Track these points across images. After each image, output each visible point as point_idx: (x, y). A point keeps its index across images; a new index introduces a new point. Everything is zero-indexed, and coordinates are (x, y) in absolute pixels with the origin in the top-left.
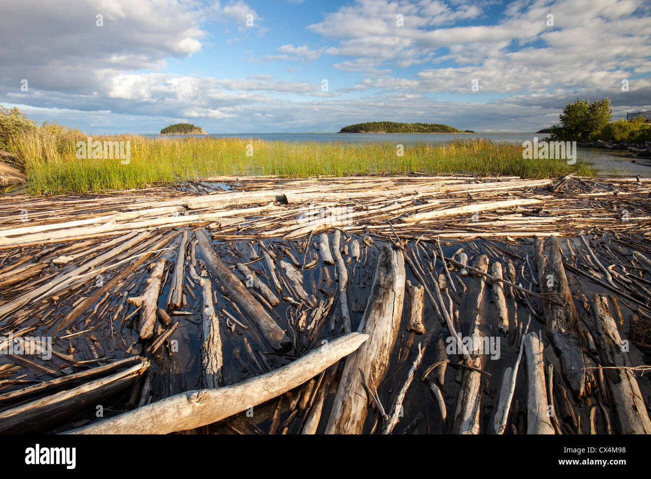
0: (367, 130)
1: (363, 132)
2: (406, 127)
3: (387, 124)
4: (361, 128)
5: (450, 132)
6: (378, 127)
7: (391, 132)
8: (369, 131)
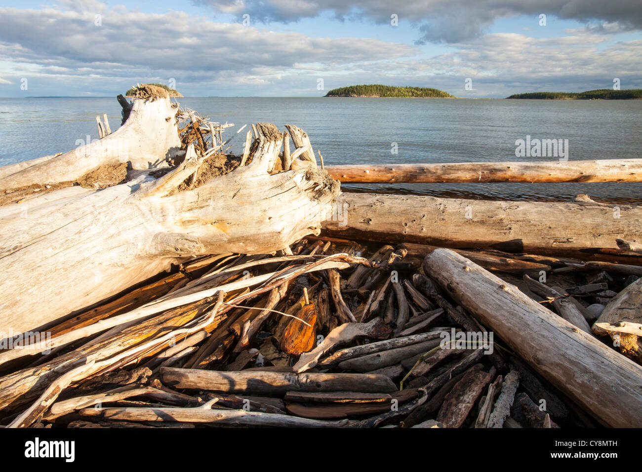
0: (359, 94)
1: (355, 95)
2: (399, 91)
3: (379, 88)
4: (353, 92)
5: (443, 96)
6: (371, 91)
7: (384, 96)
8: (362, 95)
